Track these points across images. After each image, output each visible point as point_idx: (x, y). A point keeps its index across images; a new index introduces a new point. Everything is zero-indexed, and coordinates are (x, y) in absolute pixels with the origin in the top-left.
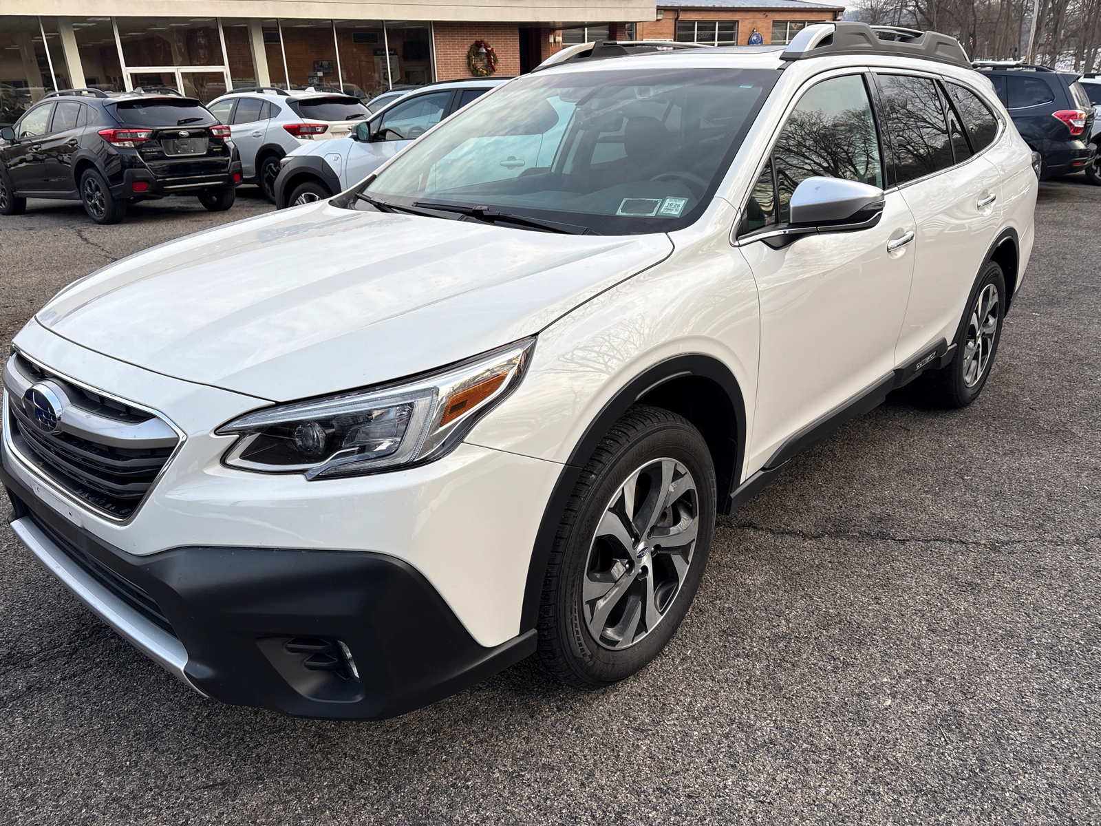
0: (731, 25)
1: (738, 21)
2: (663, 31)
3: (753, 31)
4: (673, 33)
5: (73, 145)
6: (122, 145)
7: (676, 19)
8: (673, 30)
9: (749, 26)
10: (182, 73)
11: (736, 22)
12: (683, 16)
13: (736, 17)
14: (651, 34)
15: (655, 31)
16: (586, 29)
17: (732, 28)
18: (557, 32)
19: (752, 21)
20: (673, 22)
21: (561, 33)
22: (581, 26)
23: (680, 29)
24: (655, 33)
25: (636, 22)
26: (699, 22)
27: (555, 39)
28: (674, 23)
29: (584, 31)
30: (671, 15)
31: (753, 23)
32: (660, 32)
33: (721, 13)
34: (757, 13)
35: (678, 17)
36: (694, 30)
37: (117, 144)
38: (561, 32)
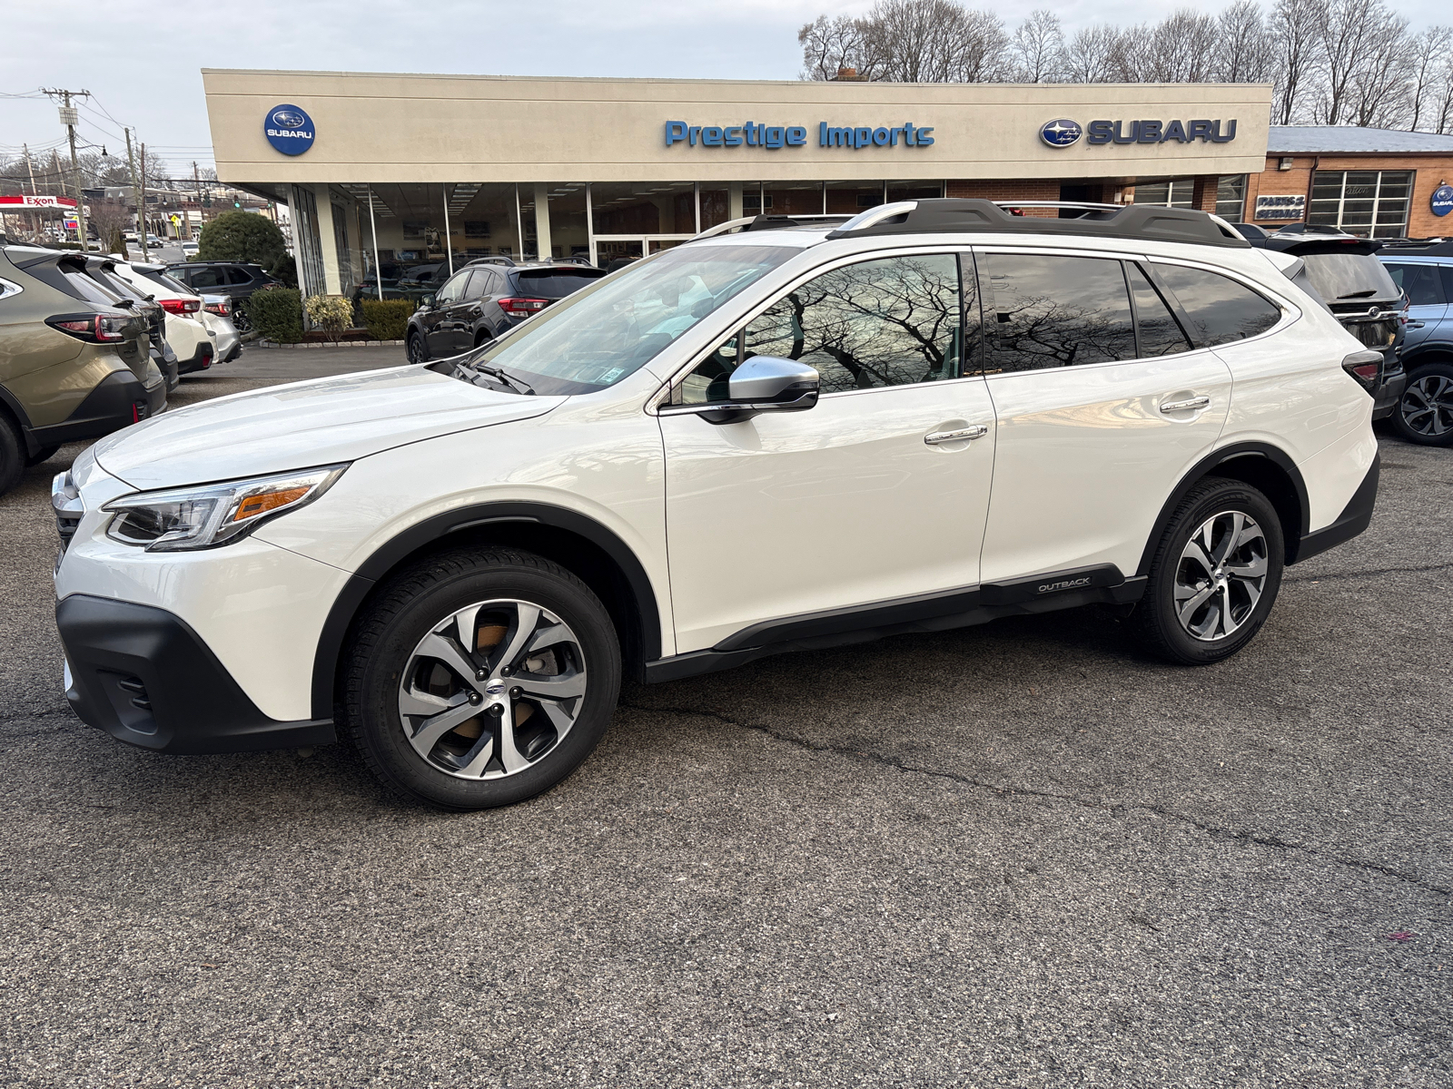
0: (1403, 175)
1: (1415, 171)
2: (1291, 184)
3: (1440, 184)
4: (1307, 187)
5: (476, 313)
6: (517, 315)
7: (1313, 169)
8: (1307, 184)
9: (1436, 176)
10: (650, 242)
11: (1410, 173)
12: (1323, 165)
13: (1411, 165)
14: (1270, 189)
15: (1278, 186)
16: (1171, 184)
17: (1405, 180)
18: (1128, 189)
19: (1437, 170)
20: (1307, 173)
21: (1133, 192)
22: (1165, 180)
23: (1317, 181)
24: (1276, 188)
25: (1249, 174)
26: (1349, 172)
27: (1123, 198)
28: (1309, 175)
29: (1168, 186)
30: (1306, 164)
31: (1441, 172)
32: (1285, 186)
33: (1386, 160)
34: (1447, 159)
35: (1316, 166)
36: (1341, 183)
37: (512, 314)
38: (1133, 188)
